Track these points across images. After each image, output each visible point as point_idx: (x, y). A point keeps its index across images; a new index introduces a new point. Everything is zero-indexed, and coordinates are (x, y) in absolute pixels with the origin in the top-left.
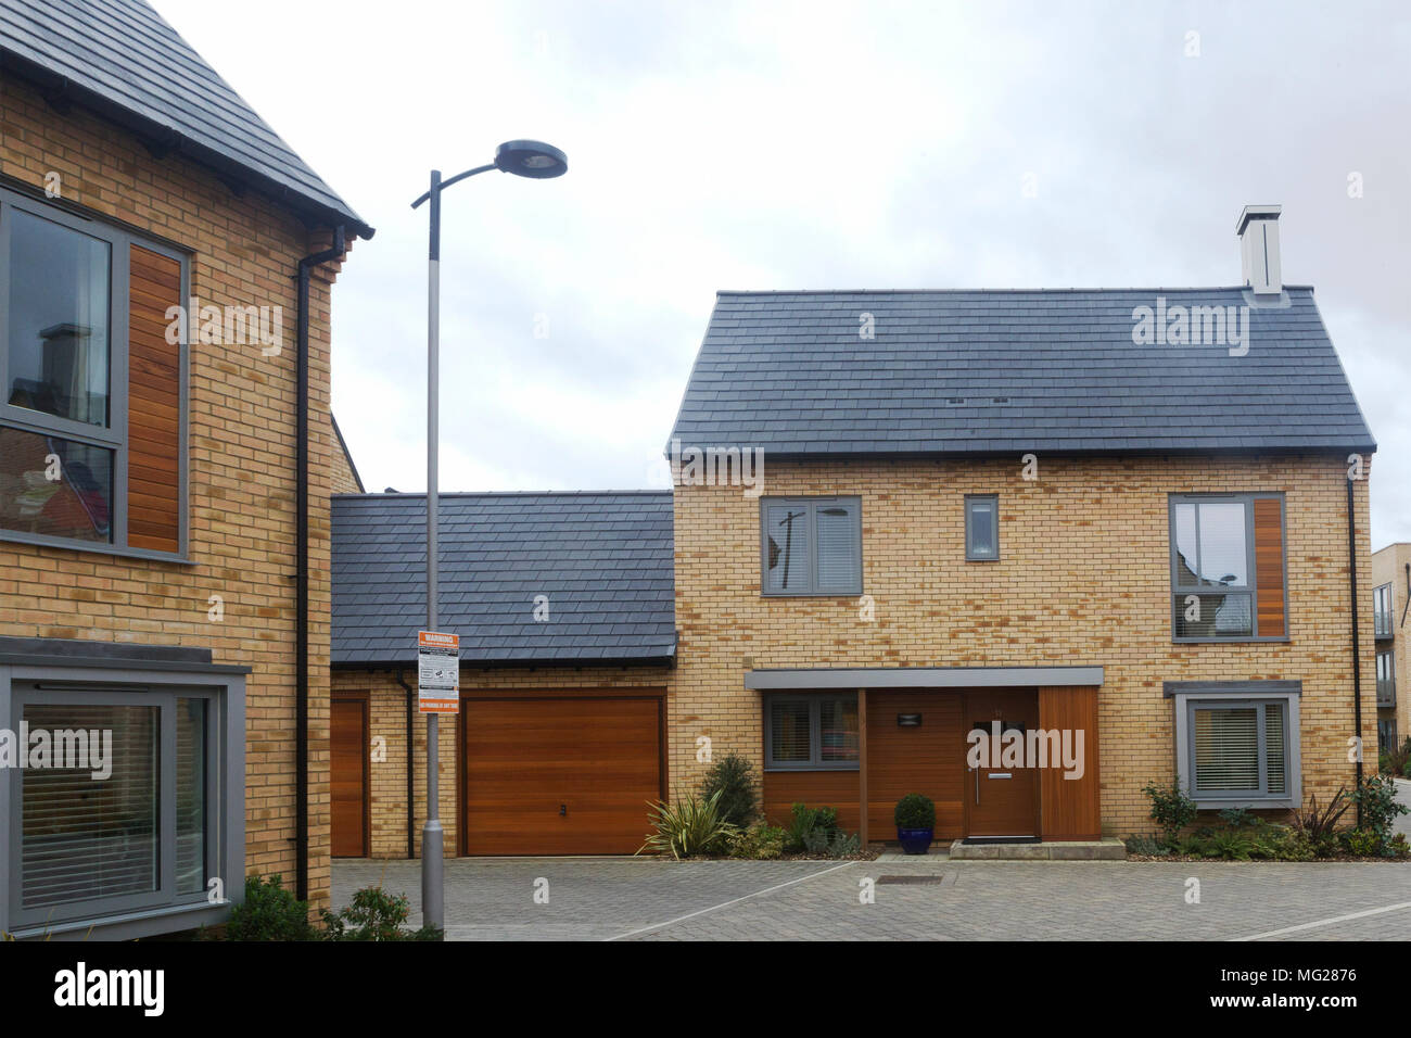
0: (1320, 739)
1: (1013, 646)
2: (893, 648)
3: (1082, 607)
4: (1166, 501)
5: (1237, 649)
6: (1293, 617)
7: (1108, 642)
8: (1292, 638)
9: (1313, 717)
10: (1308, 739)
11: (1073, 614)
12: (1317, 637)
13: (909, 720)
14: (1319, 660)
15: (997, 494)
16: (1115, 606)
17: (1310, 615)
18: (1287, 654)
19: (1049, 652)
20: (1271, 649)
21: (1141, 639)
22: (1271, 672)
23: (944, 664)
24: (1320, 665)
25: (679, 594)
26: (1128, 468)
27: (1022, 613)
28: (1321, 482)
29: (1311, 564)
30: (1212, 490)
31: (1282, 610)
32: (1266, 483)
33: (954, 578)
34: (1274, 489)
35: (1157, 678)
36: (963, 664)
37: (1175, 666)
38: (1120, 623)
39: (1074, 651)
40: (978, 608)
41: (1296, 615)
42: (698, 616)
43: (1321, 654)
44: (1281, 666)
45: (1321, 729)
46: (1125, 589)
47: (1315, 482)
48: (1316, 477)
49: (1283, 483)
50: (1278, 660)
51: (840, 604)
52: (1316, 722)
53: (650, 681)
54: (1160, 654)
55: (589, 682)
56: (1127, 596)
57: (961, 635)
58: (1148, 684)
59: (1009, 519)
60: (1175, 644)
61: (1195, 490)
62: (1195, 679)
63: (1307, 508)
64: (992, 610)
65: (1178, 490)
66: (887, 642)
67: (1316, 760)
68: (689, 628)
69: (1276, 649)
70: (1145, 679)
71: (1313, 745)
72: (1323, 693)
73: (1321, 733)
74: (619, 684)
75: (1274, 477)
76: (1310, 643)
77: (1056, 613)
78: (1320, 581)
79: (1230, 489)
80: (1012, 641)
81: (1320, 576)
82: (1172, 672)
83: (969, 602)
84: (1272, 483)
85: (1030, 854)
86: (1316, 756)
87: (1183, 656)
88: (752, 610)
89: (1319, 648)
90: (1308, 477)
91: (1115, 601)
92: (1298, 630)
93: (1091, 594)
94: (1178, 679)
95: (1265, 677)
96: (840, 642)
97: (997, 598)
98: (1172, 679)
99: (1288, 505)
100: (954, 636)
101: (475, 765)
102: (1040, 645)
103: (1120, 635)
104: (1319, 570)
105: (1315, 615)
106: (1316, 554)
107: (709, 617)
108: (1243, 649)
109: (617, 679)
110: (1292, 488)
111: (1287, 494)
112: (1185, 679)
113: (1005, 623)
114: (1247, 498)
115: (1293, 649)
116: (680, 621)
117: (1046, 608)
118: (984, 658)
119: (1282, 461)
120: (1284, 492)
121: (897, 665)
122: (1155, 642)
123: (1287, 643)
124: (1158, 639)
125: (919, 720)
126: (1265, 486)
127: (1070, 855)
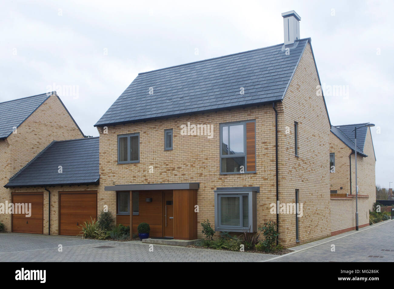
0: (266, 208)
1: (176, 177)
2: (146, 178)
3: (194, 163)
4: (218, 126)
5: (239, 176)
6: (257, 164)
7: (201, 175)
8: (257, 172)
9: (263, 200)
10: (261, 208)
11: (192, 166)
12: (265, 171)
13: (148, 200)
14: (265, 179)
15: (172, 129)
16: (203, 163)
17: (263, 163)
18: (255, 177)
19: (185, 178)
20: (250, 176)
21: (210, 173)
22: (250, 184)
23: (159, 183)
24: (266, 181)
25: (100, 164)
26: (208, 116)
27: (178, 166)
28: (268, 115)
29: (263, 145)
30: (233, 121)
31: (254, 162)
32: (249, 117)
33: (162, 156)
34: (252, 119)
35: (214, 186)
36: (163, 183)
37: (220, 182)
38: (205, 168)
39: (192, 178)
40: (167, 165)
41: (258, 163)
42: (104, 170)
43: (266, 177)
44: (253, 182)
45: (266, 204)
46: (206, 157)
47: (266, 115)
48: (266, 113)
49: (255, 116)
50: (252, 180)
51: (134, 165)
52: (264, 202)
53: (94, 189)
54: (215, 179)
55: (82, 189)
56: (207, 159)
57: (163, 174)
58: (212, 189)
59: (175, 136)
60: (220, 175)
61: (227, 121)
62: (226, 187)
63: (263, 124)
64: (171, 165)
65: (222, 122)
66: (145, 176)
67: (264, 216)
68: (102, 173)
69: (252, 176)
70: (211, 187)
71: (263, 210)
72: (267, 192)
73: (266, 206)
74: (88, 190)
75: (252, 114)
76: (262, 173)
77: (187, 166)
78: (266, 151)
79: (238, 120)
80: (176, 175)
81: (267, 149)
82: (219, 184)
83: (165, 163)
84: (251, 116)
85: (161, 243)
86: (264, 214)
87: (223, 179)
88: (115, 168)
89: (265, 175)
90: (263, 113)
91: (203, 161)
92: (259, 169)
93: (197, 159)
94: (221, 187)
95: (248, 186)
96: (134, 177)
97: (172, 162)
98: (219, 187)
99: (257, 124)
100: (161, 174)
101: (62, 211)
102: (183, 176)
103: (205, 172)
104: (266, 147)
105: (265, 163)
106: (265, 141)
107: (106, 171)
108: (241, 176)
109: (88, 188)
110: (258, 118)
111: (256, 120)
112: (223, 187)
113: (174, 169)
114: (244, 123)
115: (257, 175)
116: (100, 172)
117: (184, 164)
118: (168, 181)
119: (254, 108)
120: (255, 119)
121: (147, 183)
122: (214, 174)
123: (255, 173)
124: (215, 173)
125: (151, 200)
126: (249, 118)
127: (171, 244)
